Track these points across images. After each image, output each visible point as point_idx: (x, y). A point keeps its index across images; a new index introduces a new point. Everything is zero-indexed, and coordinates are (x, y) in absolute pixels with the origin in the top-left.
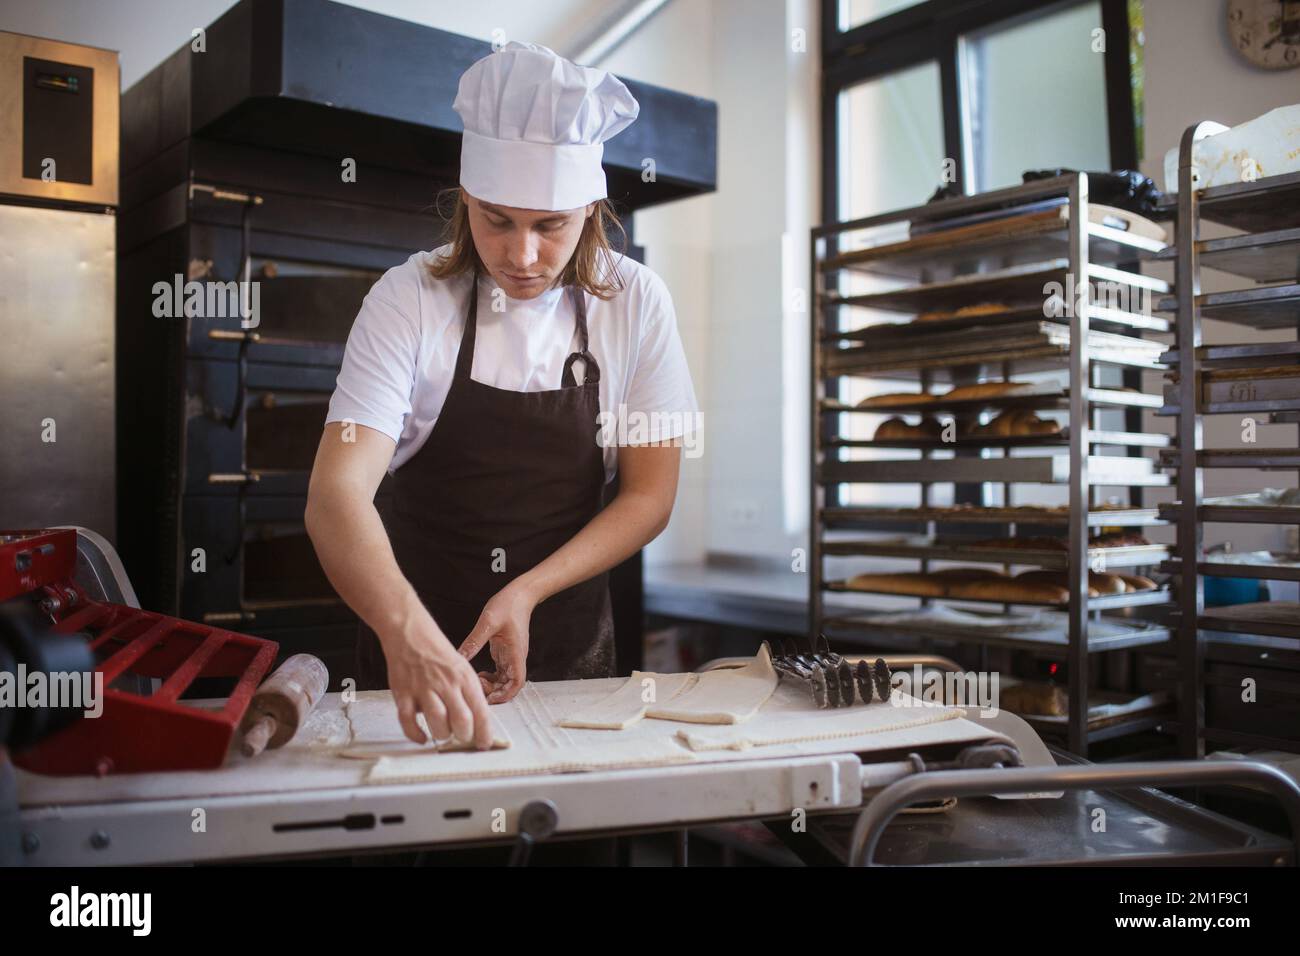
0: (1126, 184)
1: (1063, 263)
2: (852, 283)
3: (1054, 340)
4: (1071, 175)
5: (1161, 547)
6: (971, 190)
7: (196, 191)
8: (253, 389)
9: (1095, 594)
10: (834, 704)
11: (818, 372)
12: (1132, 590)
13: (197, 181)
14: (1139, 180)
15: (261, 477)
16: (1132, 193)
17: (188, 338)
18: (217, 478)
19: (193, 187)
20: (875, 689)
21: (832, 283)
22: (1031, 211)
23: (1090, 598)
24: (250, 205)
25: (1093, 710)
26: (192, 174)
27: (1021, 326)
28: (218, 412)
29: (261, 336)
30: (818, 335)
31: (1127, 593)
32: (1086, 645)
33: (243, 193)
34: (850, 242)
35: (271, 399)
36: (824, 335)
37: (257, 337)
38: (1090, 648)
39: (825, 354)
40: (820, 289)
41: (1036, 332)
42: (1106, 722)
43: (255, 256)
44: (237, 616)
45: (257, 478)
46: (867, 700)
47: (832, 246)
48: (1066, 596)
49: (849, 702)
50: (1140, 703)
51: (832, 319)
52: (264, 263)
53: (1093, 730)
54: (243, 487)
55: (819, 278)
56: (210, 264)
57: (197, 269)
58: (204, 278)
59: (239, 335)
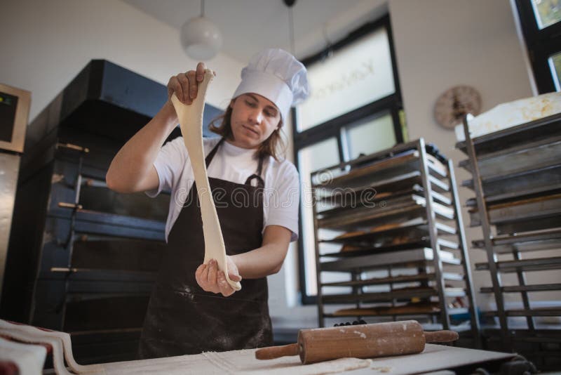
1: (417, 173)
3: (419, 203)
8: (77, 232)
13: (60, 142)
15: (77, 270)
17: (48, 207)
18: (55, 269)
19: (57, 145)
24: (83, 152)
26: (58, 139)
28: (59, 241)
33: (79, 146)
35: (85, 237)
41: (411, 199)
43: (84, 176)
45: (75, 271)
52: (87, 179)
54: (68, 274)
56: (62, 177)
57: (56, 178)
58: (59, 183)
59: (73, 206)
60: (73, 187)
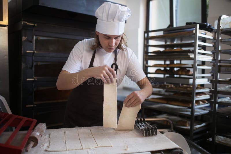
0: (206, 25)
1: (193, 41)
2: (152, 42)
3: (191, 57)
4: (195, 24)
5: (209, 95)
6: (175, 26)
7: (24, 23)
8: (35, 62)
9: (196, 105)
10: (146, 136)
11: (145, 59)
12: (203, 103)
13: (24, 21)
14: (209, 25)
15: (37, 79)
16: (207, 27)
17: (22, 52)
18: (28, 79)
19: (23, 22)
20: (154, 132)
21: (148, 42)
22: (187, 31)
23: (195, 106)
24: (34, 26)
25: (195, 127)
26: (23, 19)
27: (184, 53)
28: (29, 66)
29: (37, 51)
30: (145, 52)
31: (202, 104)
32: (194, 115)
33: (32, 23)
34: (151, 34)
35: (39, 63)
36: (146, 52)
37: (36, 52)
38: (195, 115)
39: (146, 56)
40: (146, 43)
41: (187, 55)
42: (197, 129)
43: (36, 36)
44: (32, 106)
45: (36, 79)
46: (153, 135)
47: (148, 35)
48: (191, 105)
49: (149, 135)
50: (203, 125)
51: (147, 49)
52: (37, 37)
53: (195, 130)
54: (33, 81)
55: (146, 41)
56: (27, 37)
57: (24, 38)
58: (25, 40)
59: (32, 52)
60: (32, 42)
